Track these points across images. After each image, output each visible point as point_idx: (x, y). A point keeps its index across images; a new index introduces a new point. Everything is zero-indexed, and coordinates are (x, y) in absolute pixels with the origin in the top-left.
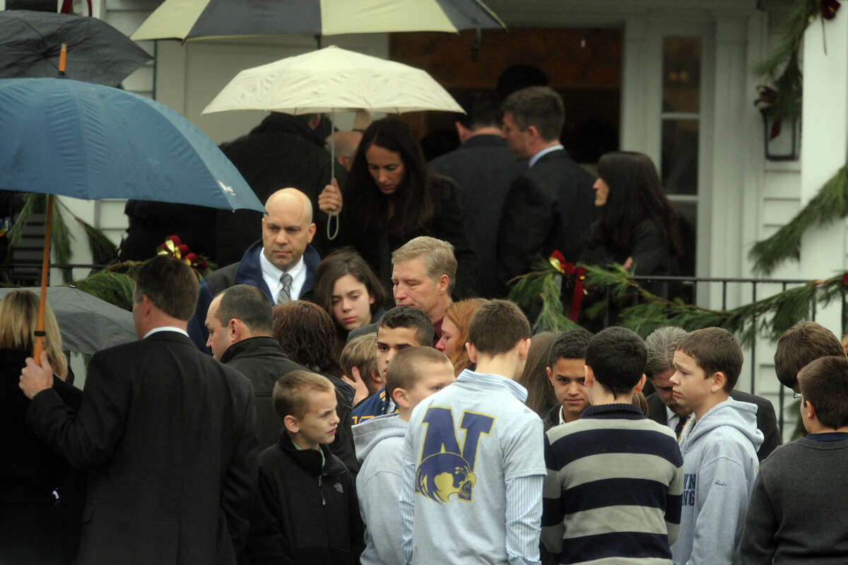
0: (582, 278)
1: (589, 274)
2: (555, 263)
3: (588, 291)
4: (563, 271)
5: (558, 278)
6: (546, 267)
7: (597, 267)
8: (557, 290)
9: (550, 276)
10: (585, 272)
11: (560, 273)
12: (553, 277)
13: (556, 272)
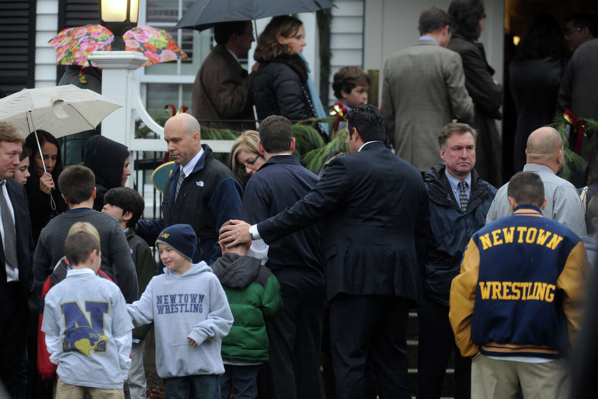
0: (583, 126)
1: (587, 124)
2: (566, 117)
3: (587, 134)
4: (571, 122)
5: (568, 126)
6: (561, 119)
7: (592, 119)
8: (566, 134)
9: (563, 125)
10: (584, 122)
11: (569, 123)
12: (565, 127)
13: (566, 123)
